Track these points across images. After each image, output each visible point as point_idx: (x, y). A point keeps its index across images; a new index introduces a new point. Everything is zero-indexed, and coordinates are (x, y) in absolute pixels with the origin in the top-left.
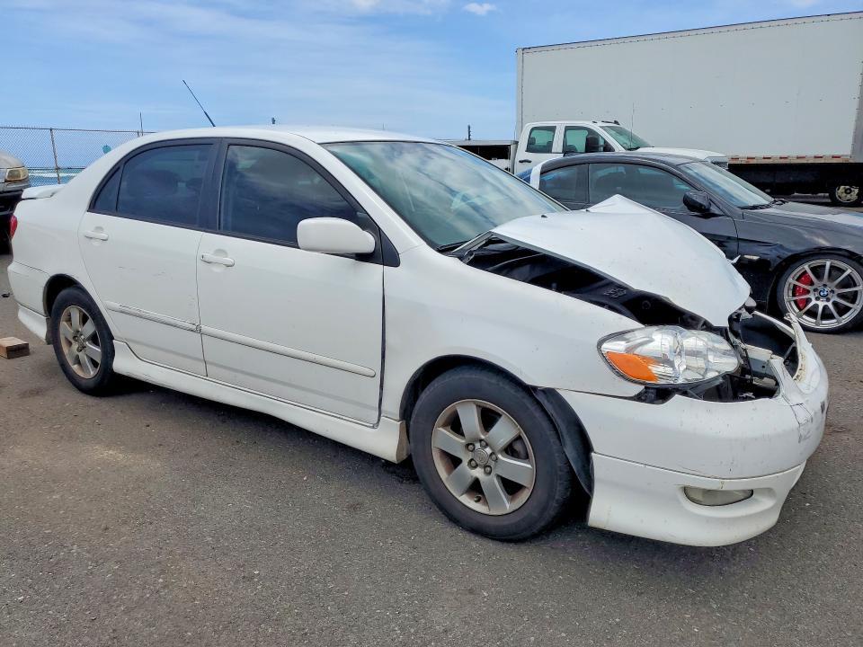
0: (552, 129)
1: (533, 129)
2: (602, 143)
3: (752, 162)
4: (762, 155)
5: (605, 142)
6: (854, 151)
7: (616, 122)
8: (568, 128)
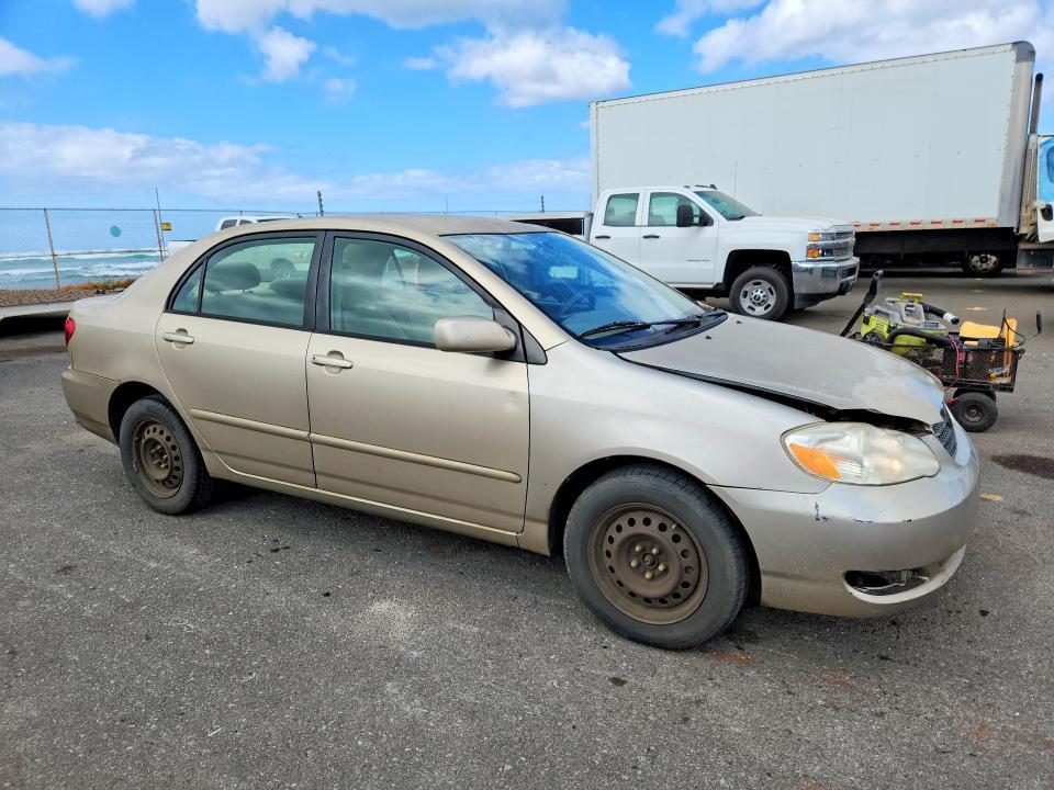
0: (635, 197)
1: (611, 198)
2: (696, 212)
3: (876, 229)
4: (888, 221)
5: (701, 210)
6: (1001, 213)
7: (713, 186)
8: (653, 195)
